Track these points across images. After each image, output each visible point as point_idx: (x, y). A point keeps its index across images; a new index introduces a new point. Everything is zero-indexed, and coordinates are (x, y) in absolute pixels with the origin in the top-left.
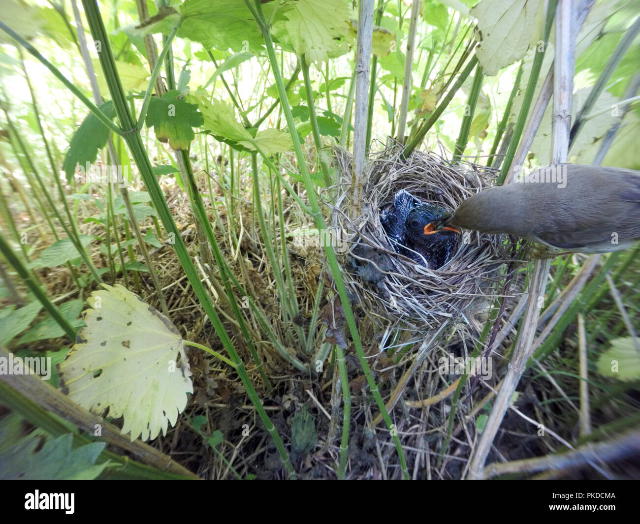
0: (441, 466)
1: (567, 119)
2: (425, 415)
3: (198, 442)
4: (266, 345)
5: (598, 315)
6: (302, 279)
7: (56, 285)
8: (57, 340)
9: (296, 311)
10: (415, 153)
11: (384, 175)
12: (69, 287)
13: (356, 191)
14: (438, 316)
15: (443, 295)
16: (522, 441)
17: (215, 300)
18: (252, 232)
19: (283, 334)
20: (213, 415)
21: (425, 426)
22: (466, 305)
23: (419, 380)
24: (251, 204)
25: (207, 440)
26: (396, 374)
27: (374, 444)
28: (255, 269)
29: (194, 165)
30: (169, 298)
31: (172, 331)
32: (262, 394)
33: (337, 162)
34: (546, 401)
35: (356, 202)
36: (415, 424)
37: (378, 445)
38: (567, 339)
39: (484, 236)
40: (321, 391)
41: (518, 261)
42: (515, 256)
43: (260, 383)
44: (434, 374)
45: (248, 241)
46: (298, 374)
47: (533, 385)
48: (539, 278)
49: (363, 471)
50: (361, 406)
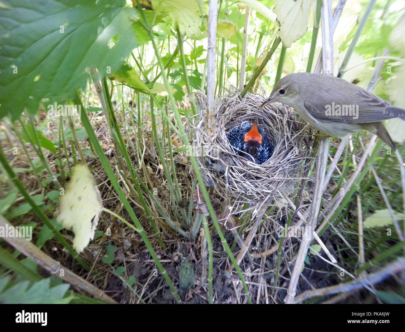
0: (274, 294)
2: (263, 262)
3: (120, 284)
4: (162, 221)
6: (184, 179)
9: (180, 199)
10: (247, 95)
11: (228, 109)
12: (35, 188)
13: (209, 120)
14: (263, 192)
15: (266, 179)
16: (325, 277)
17: (128, 193)
18: (151, 149)
19: (172, 213)
20: (129, 267)
21: (263, 269)
22: (280, 185)
23: (259, 240)
24: (151, 132)
25: (125, 282)
27: (232, 282)
28: (154, 173)
29: (114, 107)
32: (160, 252)
33: (199, 102)
34: (339, 250)
35: (209, 127)
36: (257, 268)
37: (234, 282)
38: (351, 211)
39: (290, 143)
40: (197, 249)
41: (311, 158)
42: (309, 155)
43: (158, 245)
44: (268, 236)
45: (149, 155)
46: (182, 238)
47: (331, 241)
48: (320, 171)
49: (225, 299)
50: (222, 258)
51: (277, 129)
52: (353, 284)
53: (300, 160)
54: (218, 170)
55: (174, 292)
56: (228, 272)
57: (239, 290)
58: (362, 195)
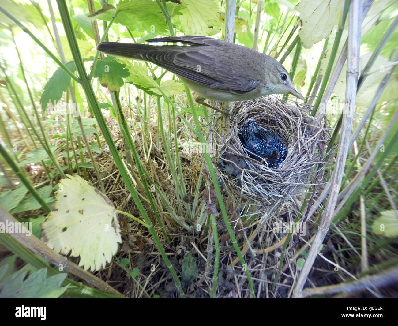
0: (275, 290)
1: (356, 74)
2: (265, 258)
3: (124, 275)
4: (166, 215)
5: (372, 196)
6: (188, 174)
7: (35, 177)
8: (36, 211)
9: (185, 194)
11: (241, 109)
12: (43, 178)
13: (224, 119)
14: (274, 197)
15: (278, 184)
16: (325, 275)
17: (134, 186)
18: (157, 144)
19: (177, 208)
20: (133, 258)
21: (265, 265)
22: (292, 190)
23: (261, 236)
24: (157, 127)
25: (129, 274)
26: (247, 233)
27: (233, 276)
28: (159, 167)
29: (122, 102)
30: (106, 185)
31: (109, 204)
32: (164, 245)
34: (340, 250)
35: (224, 125)
36: (258, 264)
37: (235, 277)
38: (354, 212)
39: (303, 147)
40: (200, 243)
41: (324, 162)
42: (322, 159)
43: (162, 238)
44: (270, 233)
45: (155, 150)
46: (186, 233)
47: (332, 240)
48: (338, 173)
49: (226, 293)
50: (225, 253)
51: (290, 131)
52: (354, 285)
53: (313, 165)
54: (231, 173)
55: (178, 285)
56: (230, 267)
57: (240, 285)
58: (365, 195)
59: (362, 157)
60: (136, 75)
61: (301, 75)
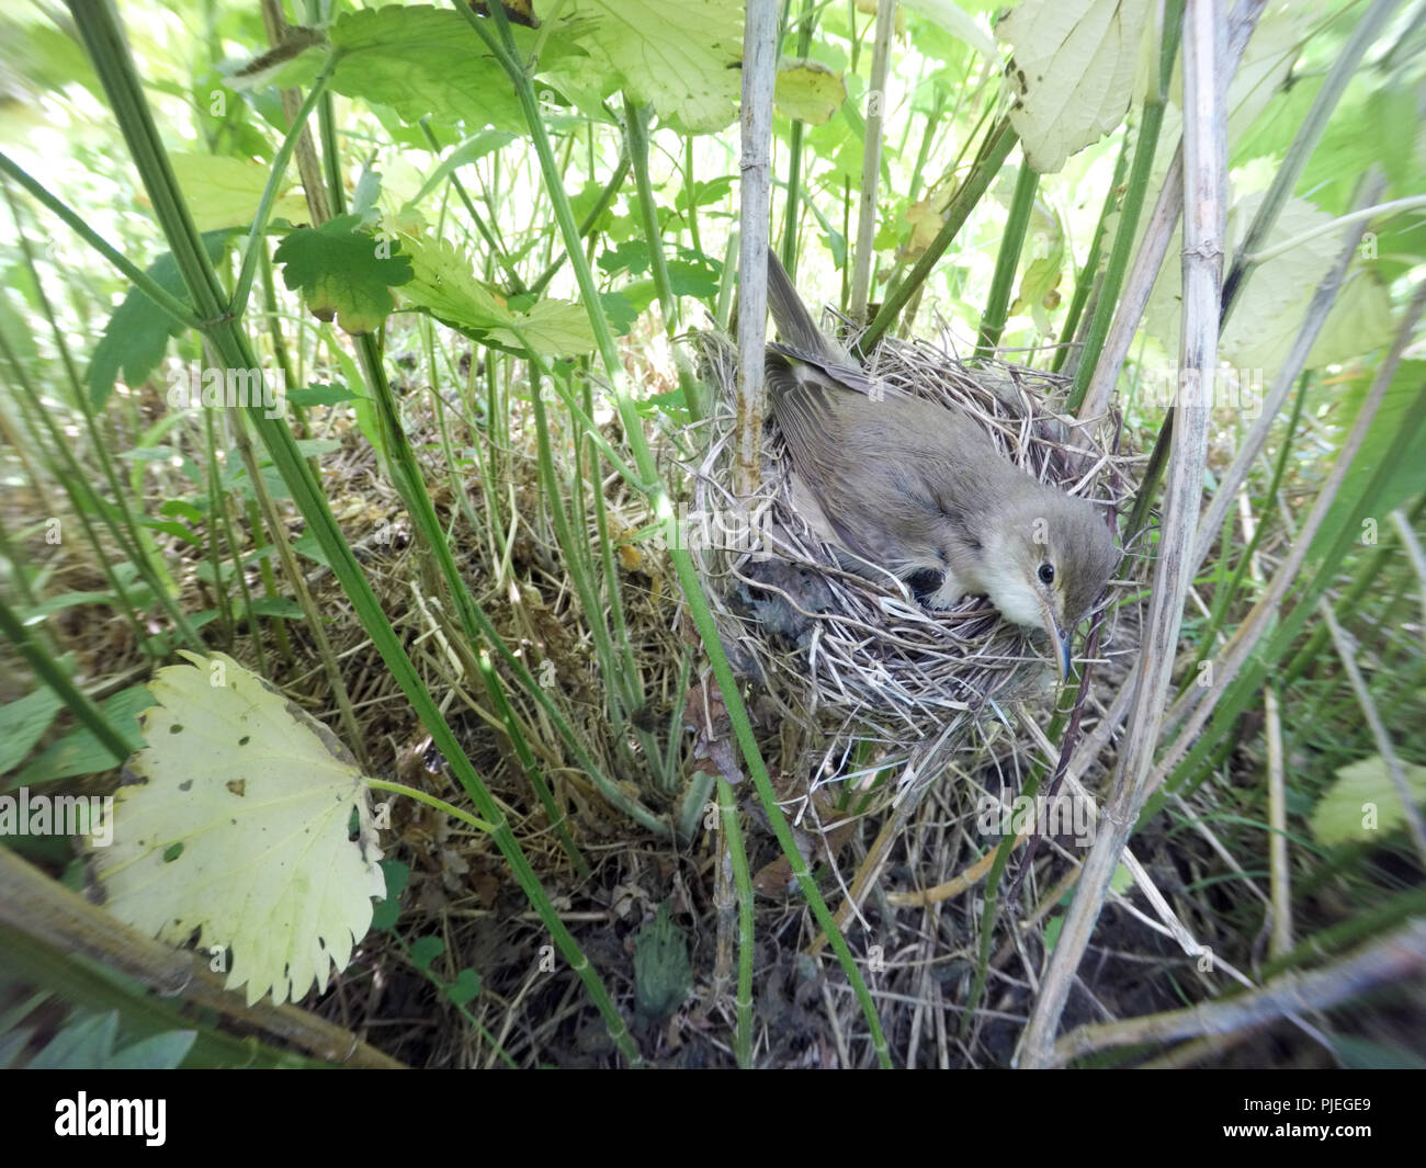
0: (970, 1035)
1: (1214, 261)
2: (931, 922)
3: (426, 996)
4: (574, 777)
5: (1308, 689)
6: (652, 627)
7: (102, 653)
8: (105, 777)
9: (638, 698)
10: (884, 343)
12: (131, 658)
13: (747, 435)
14: (936, 709)
15: (946, 662)
16: (1149, 974)
17: (457, 677)
18: (538, 524)
19: (611, 749)
20: (458, 935)
21: (932, 947)
22: (1001, 680)
23: (916, 844)
24: (534, 463)
25: (446, 991)
26: (867, 832)
27: (820, 990)
28: (547, 608)
29: (409, 376)
30: (356, 675)
31: (340, 757)
32: (567, 885)
33: (709, 368)
34: (1200, 882)
35: (747, 458)
36: (909, 943)
37: (827, 992)
38: (1242, 746)
40: (699, 874)
43: (562, 861)
44: (950, 831)
45: (532, 544)
46: (646, 838)
47: (1171, 848)
48: (1162, 616)
49: (796, 1052)
50: (787, 907)
52: (1246, 1008)
54: (777, 625)
55: (616, 1030)
56: (808, 958)
57: (844, 1019)
58: (1283, 688)
59: (1271, 553)
60: (433, 282)
61: (1045, 268)
